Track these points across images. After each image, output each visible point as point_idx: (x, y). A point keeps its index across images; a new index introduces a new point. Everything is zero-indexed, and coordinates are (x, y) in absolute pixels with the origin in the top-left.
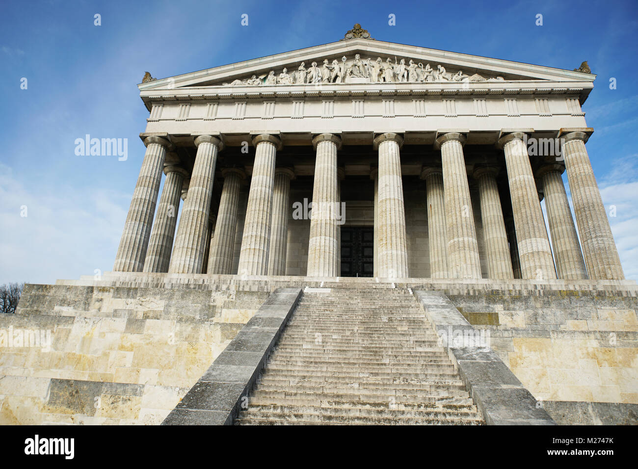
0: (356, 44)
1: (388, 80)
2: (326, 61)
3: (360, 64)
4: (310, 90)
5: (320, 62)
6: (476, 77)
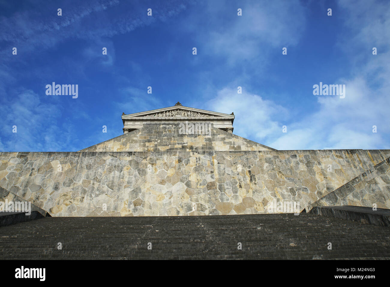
0: (178, 107)
1: (186, 116)
2: (170, 111)
3: (179, 112)
4: (166, 118)
5: (169, 111)
6: (207, 115)
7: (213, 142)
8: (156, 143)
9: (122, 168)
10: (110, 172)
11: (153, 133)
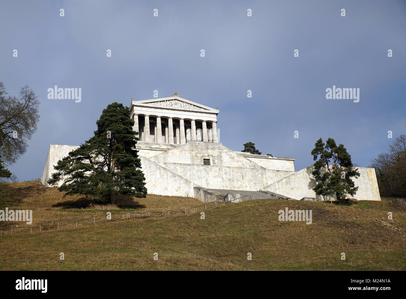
0: (176, 98)
1: (182, 107)
3: (177, 102)
4: (167, 107)
6: (198, 108)
7: (222, 154)
8: (196, 152)
9: (201, 171)
10: (197, 172)
11: (194, 146)
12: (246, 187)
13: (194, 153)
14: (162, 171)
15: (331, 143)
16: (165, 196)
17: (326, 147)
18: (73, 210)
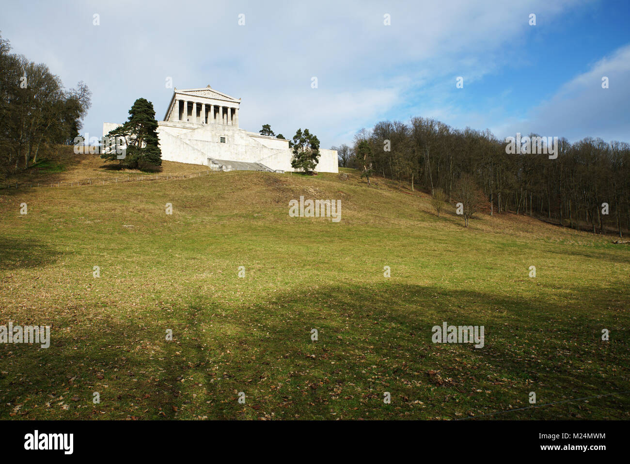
0: (208, 89)
3: (209, 92)
5: (203, 91)
6: (225, 97)
12: (248, 159)
13: (214, 133)
14: (185, 145)
15: (306, 132)
16: (186, 164)
17: (303, 135)
18: (111, 171)
